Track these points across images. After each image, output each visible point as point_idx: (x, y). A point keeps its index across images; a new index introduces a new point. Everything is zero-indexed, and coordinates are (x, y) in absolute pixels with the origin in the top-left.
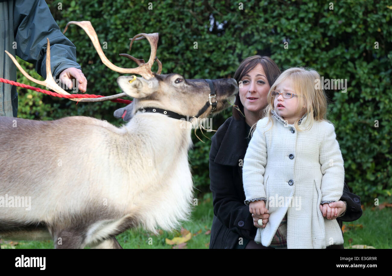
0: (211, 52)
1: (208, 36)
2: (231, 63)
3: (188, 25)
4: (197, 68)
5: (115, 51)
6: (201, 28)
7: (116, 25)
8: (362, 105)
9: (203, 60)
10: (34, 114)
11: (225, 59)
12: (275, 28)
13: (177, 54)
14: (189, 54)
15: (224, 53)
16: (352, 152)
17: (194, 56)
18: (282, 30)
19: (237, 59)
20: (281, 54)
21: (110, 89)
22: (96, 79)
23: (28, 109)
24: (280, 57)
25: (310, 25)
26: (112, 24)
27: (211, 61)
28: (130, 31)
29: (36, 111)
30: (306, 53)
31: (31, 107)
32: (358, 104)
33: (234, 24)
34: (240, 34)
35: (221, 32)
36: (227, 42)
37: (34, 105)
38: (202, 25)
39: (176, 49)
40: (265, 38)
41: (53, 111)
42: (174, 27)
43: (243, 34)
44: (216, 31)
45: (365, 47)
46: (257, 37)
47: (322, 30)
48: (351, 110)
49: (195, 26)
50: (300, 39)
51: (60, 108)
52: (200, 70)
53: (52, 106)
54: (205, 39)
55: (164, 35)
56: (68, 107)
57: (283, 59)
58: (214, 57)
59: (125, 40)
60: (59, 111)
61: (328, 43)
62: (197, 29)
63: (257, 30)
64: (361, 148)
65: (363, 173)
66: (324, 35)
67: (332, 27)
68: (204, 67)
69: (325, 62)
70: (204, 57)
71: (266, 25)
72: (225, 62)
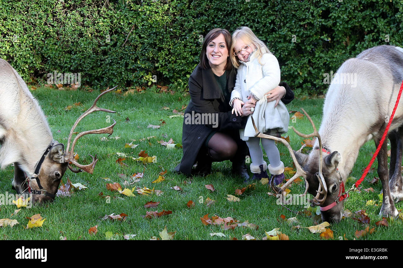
40: (327, 3)
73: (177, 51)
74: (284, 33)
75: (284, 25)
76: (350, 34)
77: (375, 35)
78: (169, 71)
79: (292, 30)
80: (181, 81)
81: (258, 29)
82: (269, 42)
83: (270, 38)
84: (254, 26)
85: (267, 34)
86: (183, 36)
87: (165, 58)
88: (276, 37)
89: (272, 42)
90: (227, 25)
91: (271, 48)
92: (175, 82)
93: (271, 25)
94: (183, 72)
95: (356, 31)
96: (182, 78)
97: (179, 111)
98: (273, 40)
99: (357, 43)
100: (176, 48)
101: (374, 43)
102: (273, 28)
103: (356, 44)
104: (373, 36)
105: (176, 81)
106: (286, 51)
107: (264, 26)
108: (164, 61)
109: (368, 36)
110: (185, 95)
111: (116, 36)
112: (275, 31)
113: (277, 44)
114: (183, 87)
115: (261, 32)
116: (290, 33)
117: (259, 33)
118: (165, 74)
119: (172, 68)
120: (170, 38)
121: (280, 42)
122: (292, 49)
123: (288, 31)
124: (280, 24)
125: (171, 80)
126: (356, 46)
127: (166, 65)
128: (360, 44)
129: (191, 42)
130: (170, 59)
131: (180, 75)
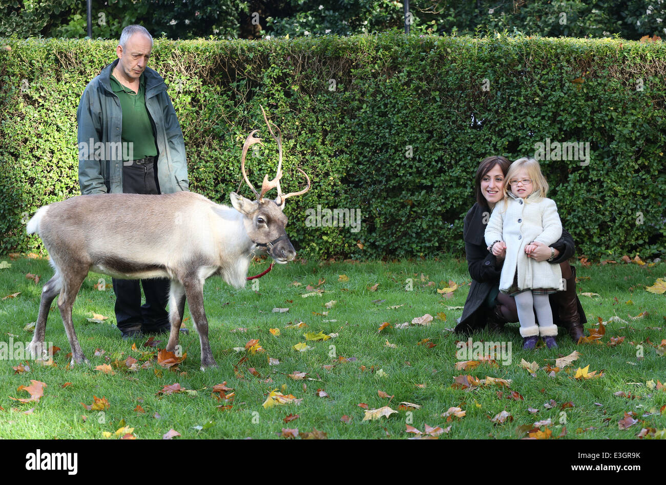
0: (473, 143)
1: (469, 131)
3: (454, 122)
4: (462, 155)
5: (397, 143)
6: (464, 124)
7: (398, 122)
8: (590, 184)
9: (466, 149)
10: (335, 192)
11: (483, 148)
12: (523, 124)
13: (445, 145)
14: (455, 145)
15: (482, 143)
16: (583, 221)
17: (458, 146)
18: (528, 126)
19: (493, 149)
20: (527, 145)
21: (393, 173)
22: (382, 164)
23: (330, 188)
24: (526, 147)
25: (549, 122)
26: (395, 122)
27: (472, 150)
28: (409, 127)
29: (336, 190)
31: (333, 186)
32: (587, 183)
33: (490, 121)
34: (495, 129)
35: (480, 127)
36: (485, 136)
37: (335, 185)
38: (465, 122)
39: (445, 140)
40: (514, 132)
41: (349, 190)
42: (443, 124)
43: (497, 129)
44: (475, 126)
45: (592, 139)
46: (508, 131)
47: (559, 126)
48: (582, 188)
49: (459, 123)
50: (542, 133)
51: (354, 187)
52: (463, 157)
53: (349, 186)
54: (467, 132)
55: (436, 130)
56: (361, 186)
57: (529, 148)
58: (475, 147)
59: (405, 134)
60: (354, 189)
61: (563, 136)
62: (461, 125)
63: (508, 125)
64: (589, 218)
65: (591, 237)
66: (560, 129)
67: (566, 123)
68: (467, 155)
70: (466, 147)
71: (516, 122)
72: (483, 151)
73: (308, 203)
74: (457, 175)
75: (457, 163)
76: (548, 172)
77: (582, 173)
78: (298, 231)
79: (468, 170)
80: (315, 245)
81: (420, 169)
82: (436, 188)
83: (437, 182)
84: (414, 166)
85: (433, 176)
86: (317, 182)
87: (292, 214)
88: (446, 180)
89: (440, 187)
90: (377, 166)
91: (440, 195)
92: (307, 247)
93: (438, 164)
94: (318, 233)
95: (556, 168)
96: (316, 241)
97: (315, 288)
98: (441, 185)
99: (558, 185)
100: (307, 199)
101: (582, 184)
102: (441, 168)
103: (557, 187)
104: (580, 174)
105: (309, 245)
106: (460, 200)
107: (429, 165)
108: (291, 218)
109: (574, 174)
110: (321, 264)
111: (223, 186)
112: (444, 172)
113: (447, 189)
114: (319, 253)
115: (424, 174)
116: (465, 173)
117: (422, 176)
118: (293, 236)
119: (303, 228)
120: (299, 186)
121: (452, 186)
122: (468, 195)
123: (463, 171)
124: (450, 162)
125: (301, 244)
126: (557, 189)
127: (293, 223)
128: (563, 186)
129: (328, 191)
130: (299, 215)
131: (314, 237)
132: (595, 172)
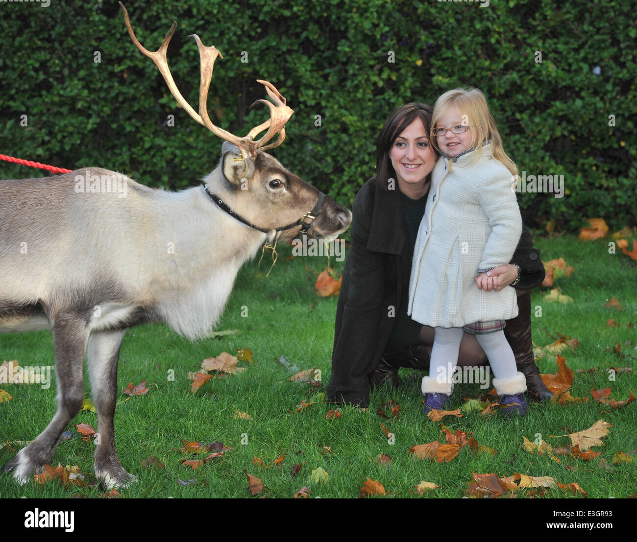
0: (101, 39)
1: (97, 18)
2: (129, 54)
4: (82, 61)
6: (87, 6)
11: (121, 49)
12: (190, 8)
13: (52, 41)
14: (70, 42)
17: (77, 44)
18: (199, 12)
25: (236, 6)
30: (230, 42)
34: (141, 15)
43: (145, 16)
46: (163, 21)
61: (259, 30)
69: (255, 55)
72: (121, 53)
74: (72, 93)
75: (72, 73)
79: (92, 86)
88: (53, 103)
93: (38, 74)
102: (45, 81)
106: (76, 136)
107: (22, 76)
112: (50, 88)
123: (84, 87)
124: (60, 72)
128: (256, 114)
132: (311, 92)
